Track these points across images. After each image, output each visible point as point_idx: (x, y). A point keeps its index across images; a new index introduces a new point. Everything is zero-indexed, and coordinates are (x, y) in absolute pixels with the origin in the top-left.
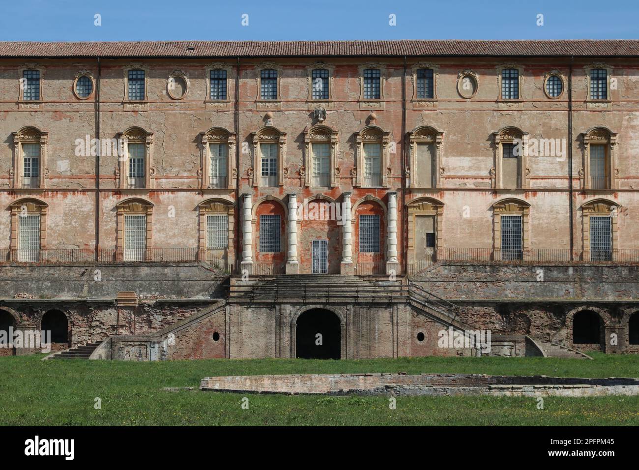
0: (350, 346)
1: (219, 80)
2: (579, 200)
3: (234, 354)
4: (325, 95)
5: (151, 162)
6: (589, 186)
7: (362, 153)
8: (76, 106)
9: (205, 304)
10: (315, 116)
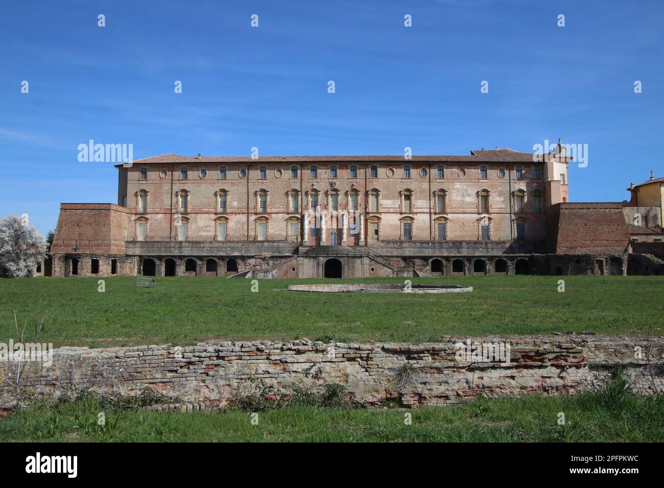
0: (346, 273)
1: (294, 171)
2: (434, 217)
3: (301, 276)
4: (336, 176)
5: (268, 202)
6: (437, 211)
7: (350, 198)
8: (240, 181)
9: (289, 257)
10: (331, 184)
